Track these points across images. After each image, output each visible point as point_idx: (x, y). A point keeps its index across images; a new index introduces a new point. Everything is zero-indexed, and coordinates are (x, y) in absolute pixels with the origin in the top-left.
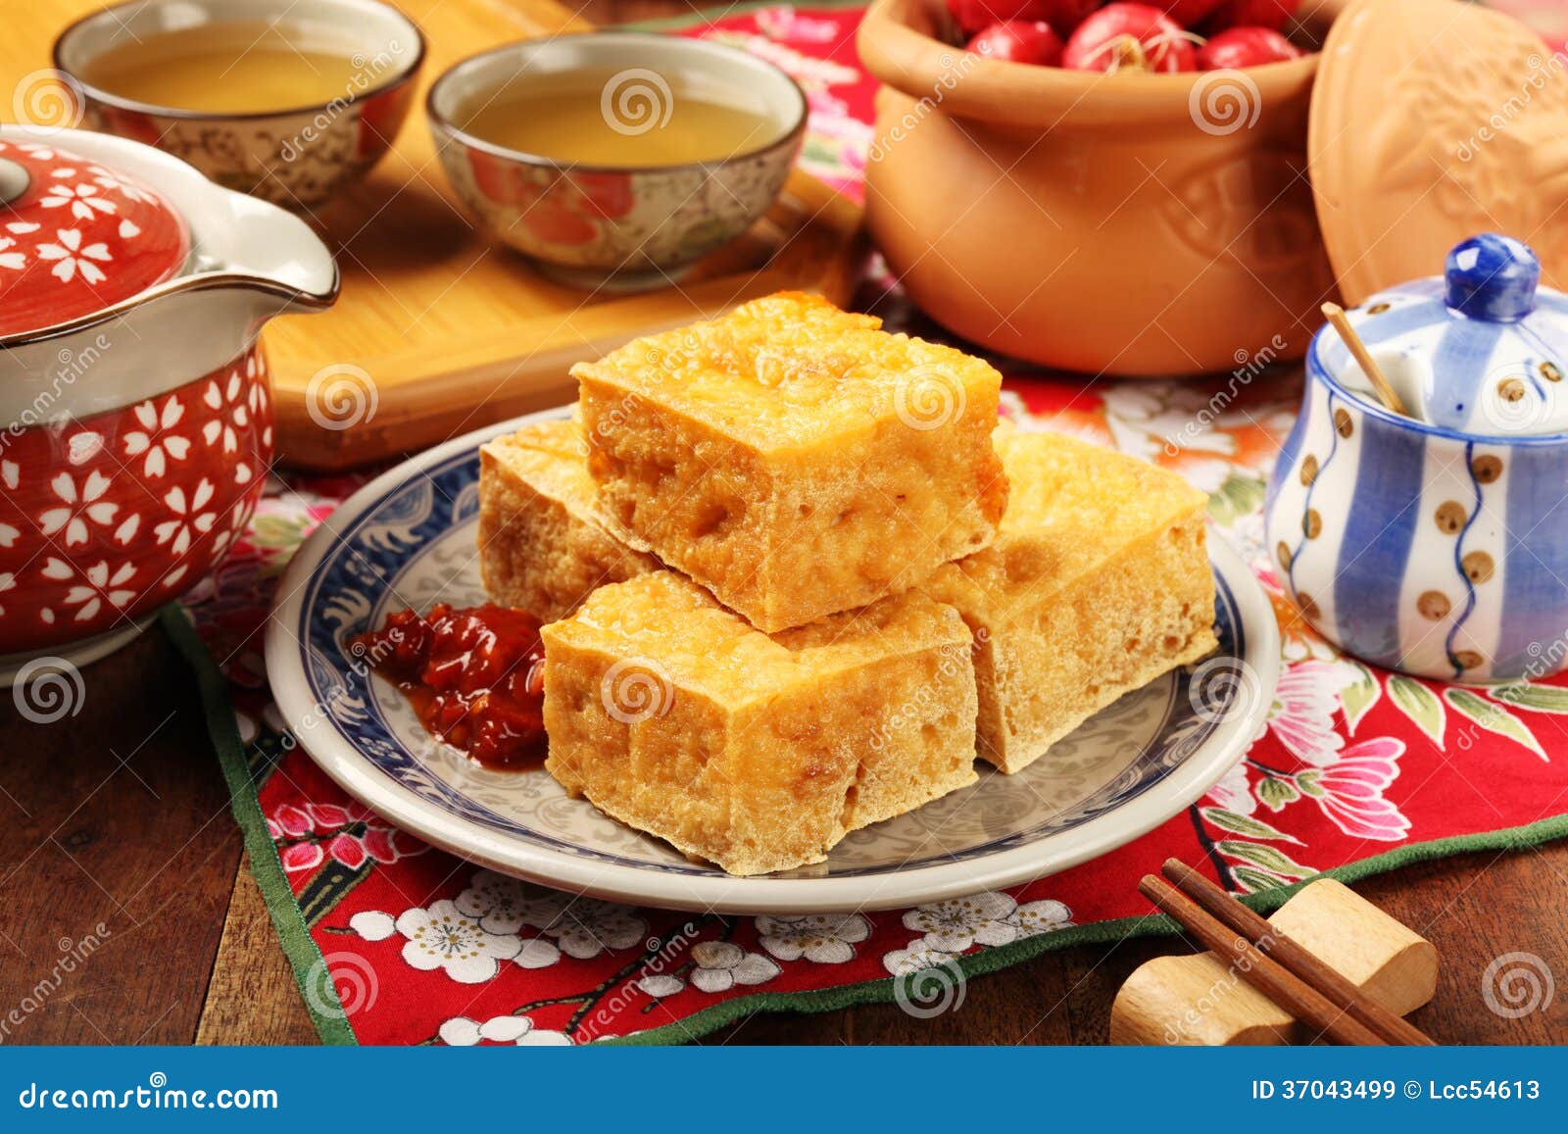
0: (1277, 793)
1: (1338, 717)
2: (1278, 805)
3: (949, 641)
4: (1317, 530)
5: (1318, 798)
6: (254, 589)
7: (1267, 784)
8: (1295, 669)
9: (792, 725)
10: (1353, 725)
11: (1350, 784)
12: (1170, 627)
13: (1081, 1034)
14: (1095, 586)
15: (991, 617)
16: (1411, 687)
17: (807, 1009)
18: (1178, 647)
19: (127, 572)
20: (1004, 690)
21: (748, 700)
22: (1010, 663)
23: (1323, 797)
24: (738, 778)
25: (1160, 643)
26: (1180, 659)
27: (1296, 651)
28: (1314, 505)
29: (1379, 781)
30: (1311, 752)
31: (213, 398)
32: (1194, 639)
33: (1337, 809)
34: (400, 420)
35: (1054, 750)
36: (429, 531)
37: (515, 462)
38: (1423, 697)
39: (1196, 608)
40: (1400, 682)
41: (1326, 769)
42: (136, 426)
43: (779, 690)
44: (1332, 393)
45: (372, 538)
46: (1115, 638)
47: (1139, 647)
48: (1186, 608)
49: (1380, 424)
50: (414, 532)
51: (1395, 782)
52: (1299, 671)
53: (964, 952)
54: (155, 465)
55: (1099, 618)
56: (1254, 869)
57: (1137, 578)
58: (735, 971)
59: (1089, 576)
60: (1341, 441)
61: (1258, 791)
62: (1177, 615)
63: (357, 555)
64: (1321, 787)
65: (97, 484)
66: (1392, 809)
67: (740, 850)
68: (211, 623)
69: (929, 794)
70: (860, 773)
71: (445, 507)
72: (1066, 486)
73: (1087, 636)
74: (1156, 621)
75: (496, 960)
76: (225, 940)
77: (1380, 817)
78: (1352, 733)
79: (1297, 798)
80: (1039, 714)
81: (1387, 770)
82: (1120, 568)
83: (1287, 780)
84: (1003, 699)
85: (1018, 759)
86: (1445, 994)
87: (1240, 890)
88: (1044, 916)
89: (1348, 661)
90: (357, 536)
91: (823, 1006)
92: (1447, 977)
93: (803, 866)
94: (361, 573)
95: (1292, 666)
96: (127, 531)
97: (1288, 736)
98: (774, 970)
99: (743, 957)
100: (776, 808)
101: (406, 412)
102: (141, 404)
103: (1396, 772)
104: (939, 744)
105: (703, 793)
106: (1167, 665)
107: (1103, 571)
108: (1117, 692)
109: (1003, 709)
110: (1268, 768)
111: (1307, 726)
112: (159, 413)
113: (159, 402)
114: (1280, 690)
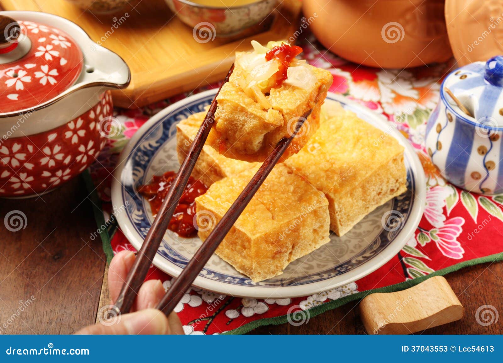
0: (424, 239)
1: (444, 209)
2: (423, 243)
3: (322, 205)
4: (441, 148)
5: (436, 241)
6: (108, 158)
7: (421, 235)
8: (432, 189)
9: (272, 240)
10: (449, 212)
11: (446, 235)
12: (392, 187)
13: (359, 331)
14: (368, 181)
15: (334, 195)
16: (469, 196)
17: (276, 324)
18: (394, 191)
19: (68, 171)
20: (338, 215)
21: (258, 235)
22: (340, 208)
23: (438, 240)
24: (255, 257)
25: (389, 192)
26: (395, 195)
27: (433, 182)
28: (440, 140)
29: (455, 234)
30: (435, 222)
31: (92, 115)
32: (400, 188)
33: (442, 245)
34: (152, 94)
35: (354, 227)
36: (161, 141)
37: (188, 132)
38: (471, 200)
39: (401, 180)
40: (465, 194)
41: (439, 229)
42: (69, 129)
43: (267, 232)
44: (447, 107)
45: (144, 147)
46: (374, 194)
47: (382, 194)
48: (397, 181)
49: (461, 121)
50: (157, 142)
51: (461, 235)
52: (433, 190)
53: (324, 302)
54: (75, 140)
55: (369, 189)
56: (414, 269)
57: (381, 176)
58: (254, 308)
59: (366, 179)
60: (449, 122)
61: (418, 238)
62: (394, 183)
63: (139, 154)
64: (437, 236)
65: (57, 149)
66: (459, 245)
67: (256, 275)
68: (95, 172)
69: (315, 248)
70: (293, 247)
71: (167, 132)
72: (361, 141)
73: (365, 195)
74: (387, 186)
75: (183, 304)
76: (102, 296)
77: (455, 248)
78: (448, 215)
79: (429, 241)
80: (349, 219)
81: (458, 230)
82: (376, 174)
83: (427, 233)
84: (338, 217)
85: (343, 231)
86: (470, 317)
87: (410, 277)
88: (350, 288)
89: (449, 186)
90: (139, 147)
91: (281, 323)
92: (471, 311)
93: (276, 276)
94: (141, 160)
95: (431, 188)
96: (67, 160)
97: (428, 216)
98: (266, 309)
99: (257, 303)
100: (267, 264)
101: (154, 92)
102: (70, 122)
103: (461, 231)
104: (318, 233)
105: (245, 257)
106: (391, 197)
107: (371, 176)
108: (374, 207)
109: (338, 220)
110: (421, 228)
111: (434, 212)
112: (75, 124)
113: (75, 121)
114: (427, 198)
